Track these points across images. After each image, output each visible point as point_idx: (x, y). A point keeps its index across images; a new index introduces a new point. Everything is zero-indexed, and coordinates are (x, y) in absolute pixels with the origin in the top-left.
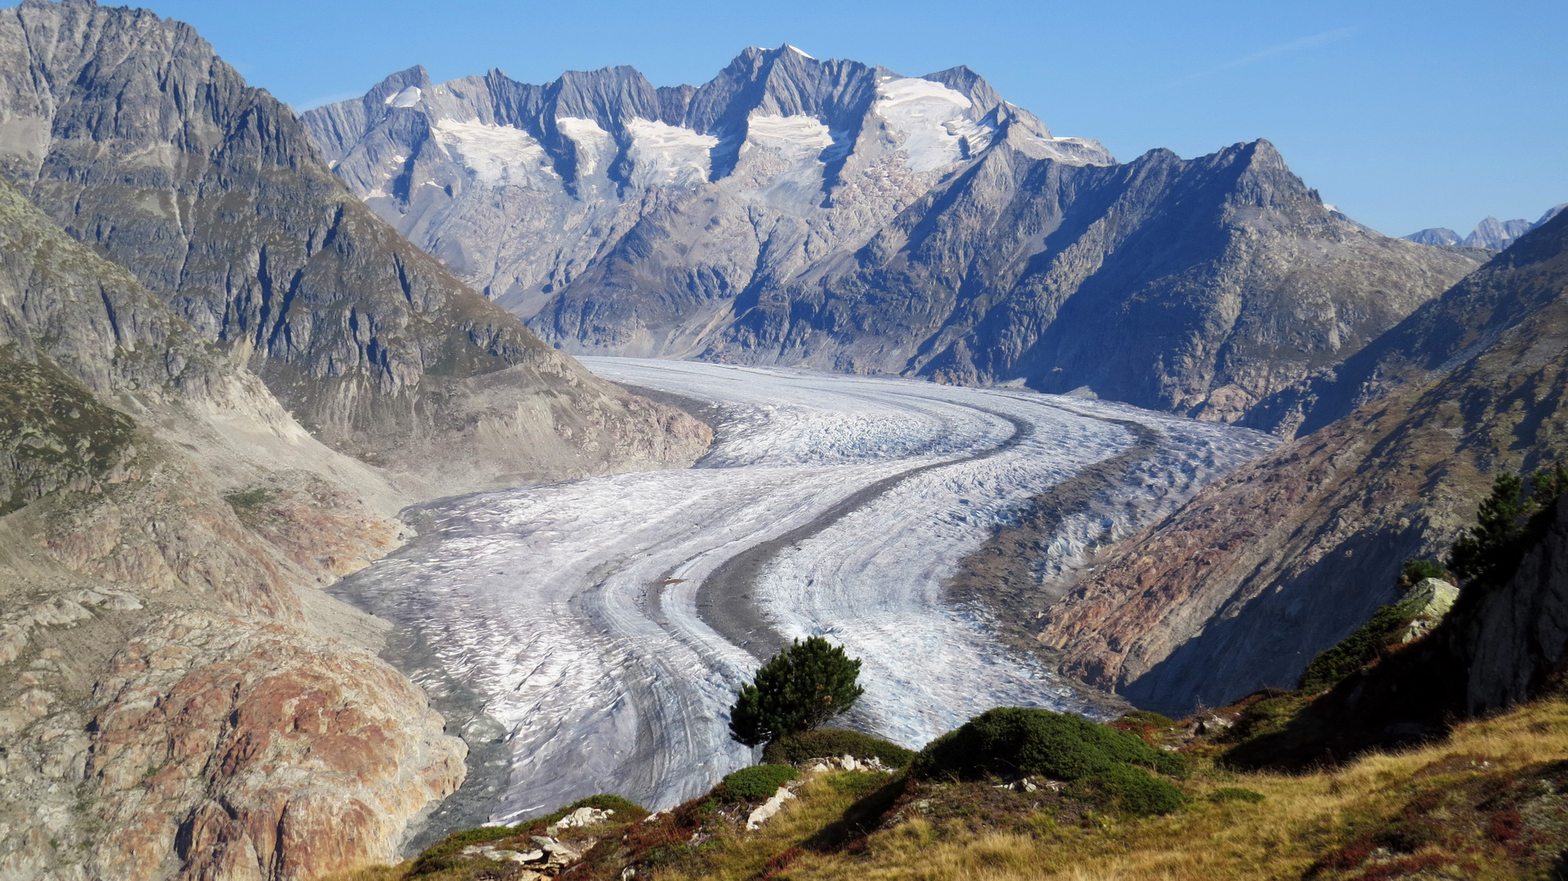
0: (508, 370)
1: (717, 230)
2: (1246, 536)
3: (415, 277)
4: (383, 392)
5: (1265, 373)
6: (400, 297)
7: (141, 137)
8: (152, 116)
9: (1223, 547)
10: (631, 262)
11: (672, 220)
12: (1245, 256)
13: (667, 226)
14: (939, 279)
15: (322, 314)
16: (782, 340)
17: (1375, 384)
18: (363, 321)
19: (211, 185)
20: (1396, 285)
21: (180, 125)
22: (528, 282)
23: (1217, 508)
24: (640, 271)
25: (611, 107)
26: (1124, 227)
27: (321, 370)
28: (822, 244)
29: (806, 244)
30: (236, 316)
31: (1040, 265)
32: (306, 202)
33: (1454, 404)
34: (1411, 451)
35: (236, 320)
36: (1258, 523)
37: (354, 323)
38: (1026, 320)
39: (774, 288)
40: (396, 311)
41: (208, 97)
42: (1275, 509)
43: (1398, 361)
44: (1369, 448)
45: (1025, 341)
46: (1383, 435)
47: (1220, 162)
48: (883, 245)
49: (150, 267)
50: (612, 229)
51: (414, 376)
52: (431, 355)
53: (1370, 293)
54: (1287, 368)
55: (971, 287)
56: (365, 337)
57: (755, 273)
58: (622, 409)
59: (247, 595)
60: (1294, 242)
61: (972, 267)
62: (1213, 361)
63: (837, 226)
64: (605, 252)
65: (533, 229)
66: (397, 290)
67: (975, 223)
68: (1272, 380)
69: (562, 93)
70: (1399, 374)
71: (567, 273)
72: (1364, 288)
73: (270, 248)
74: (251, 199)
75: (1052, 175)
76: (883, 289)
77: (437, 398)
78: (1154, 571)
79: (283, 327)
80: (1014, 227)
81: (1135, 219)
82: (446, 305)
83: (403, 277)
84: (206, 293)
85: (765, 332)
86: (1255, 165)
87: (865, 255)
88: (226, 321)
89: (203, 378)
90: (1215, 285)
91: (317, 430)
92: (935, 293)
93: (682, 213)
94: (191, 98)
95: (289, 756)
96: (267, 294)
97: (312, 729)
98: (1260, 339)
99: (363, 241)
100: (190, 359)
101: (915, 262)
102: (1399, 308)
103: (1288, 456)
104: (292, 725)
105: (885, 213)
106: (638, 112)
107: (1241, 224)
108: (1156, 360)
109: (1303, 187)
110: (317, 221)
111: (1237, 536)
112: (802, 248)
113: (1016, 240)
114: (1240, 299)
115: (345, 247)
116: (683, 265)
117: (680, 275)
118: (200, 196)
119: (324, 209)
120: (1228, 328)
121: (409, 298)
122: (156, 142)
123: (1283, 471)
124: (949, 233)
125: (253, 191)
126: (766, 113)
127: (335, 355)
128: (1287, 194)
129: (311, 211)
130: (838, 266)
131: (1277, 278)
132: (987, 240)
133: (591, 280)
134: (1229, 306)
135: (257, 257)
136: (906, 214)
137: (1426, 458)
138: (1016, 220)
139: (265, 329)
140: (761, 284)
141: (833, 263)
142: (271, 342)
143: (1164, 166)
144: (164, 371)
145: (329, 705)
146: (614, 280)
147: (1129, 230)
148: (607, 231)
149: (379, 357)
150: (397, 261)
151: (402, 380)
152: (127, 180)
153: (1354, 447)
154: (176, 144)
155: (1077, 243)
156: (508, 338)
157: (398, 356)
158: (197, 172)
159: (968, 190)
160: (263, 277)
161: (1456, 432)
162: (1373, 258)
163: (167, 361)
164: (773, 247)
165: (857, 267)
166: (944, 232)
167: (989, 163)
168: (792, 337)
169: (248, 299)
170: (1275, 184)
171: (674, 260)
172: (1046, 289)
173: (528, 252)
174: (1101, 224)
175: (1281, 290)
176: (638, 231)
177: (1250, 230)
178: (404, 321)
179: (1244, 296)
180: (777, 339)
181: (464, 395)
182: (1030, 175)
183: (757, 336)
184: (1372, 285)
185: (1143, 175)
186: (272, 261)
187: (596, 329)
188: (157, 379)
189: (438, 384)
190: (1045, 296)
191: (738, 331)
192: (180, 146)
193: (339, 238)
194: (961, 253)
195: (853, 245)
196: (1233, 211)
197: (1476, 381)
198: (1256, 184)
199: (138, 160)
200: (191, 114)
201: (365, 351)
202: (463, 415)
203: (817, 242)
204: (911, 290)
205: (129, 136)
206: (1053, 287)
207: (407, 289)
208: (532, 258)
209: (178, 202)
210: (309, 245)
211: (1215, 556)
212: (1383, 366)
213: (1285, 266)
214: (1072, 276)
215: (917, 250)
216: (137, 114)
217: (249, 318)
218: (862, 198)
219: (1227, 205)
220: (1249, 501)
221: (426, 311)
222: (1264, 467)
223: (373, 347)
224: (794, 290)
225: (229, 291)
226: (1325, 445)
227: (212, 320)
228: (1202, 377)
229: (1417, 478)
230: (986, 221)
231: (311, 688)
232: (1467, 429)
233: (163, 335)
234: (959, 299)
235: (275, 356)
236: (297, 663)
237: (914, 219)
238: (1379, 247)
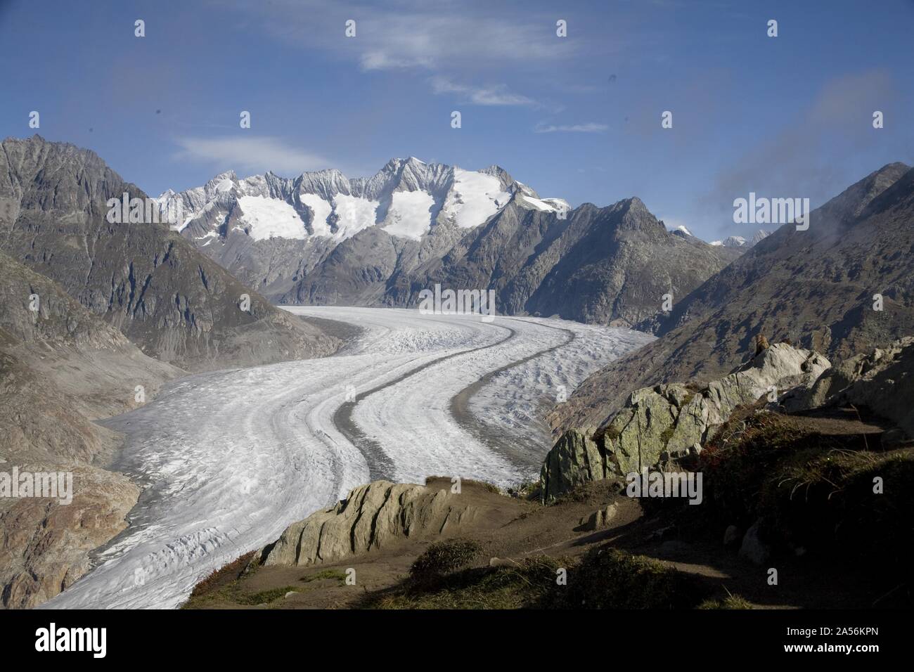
0: (257, 322)
1: (377, 249)
2: (604, 400)
3: (210, 277)
4: (192, 335)
5: (636, 312)
6: (202, 287)
7: (68, 209)
8: (73, 197)
9: (593, 406)
10: (334, 265)
11: (355, 244)
12: (627, 255)
13: (352, 247)
14: (482, 270)
15: (161, 297)
16: (406, 302)
17: (687, 317)
18: (182, 300)
19: (104, 233)
20: (701, 266)
21: (89, 202)
22: (285, 276)
23: (595, 385)
24: (339, 269)
25: (326, 189)
26: (570, 242)
27: (160, 325)
28: (427, 254)
29: (419, 254)
30: (117, 299)
31: (531, 261)
32: (154, 241)
33: (713, 329)
34: (689, 355)
35: (117, 300)
36: (612, 393)
37: (177, 301)
38: (522, 289)
39: (403, 276)
40: (200, 295)
41: (104, 188)
42: (621, 386)
43: (699, 305)
44: (671, 352)
45: (522, 299)
46: (679, 346)
47: (616, 209)
48: (455, 254)
49: (72, 275)
50: (327, 249)
51: (208, 327)
52: (217, 316)
53: (689, 271)
54: (648, 310)
55: (497, 273)
56: (183, 307)
57: (395, 269)
58: (315, 340)
59: (72, 451)
60: (651, 247)
61: (497, 264)
62: (611, 307)
63: (435, 245)
64: (324, 259)
65: (288, 250)
66: (200, 284)
67: (499, 242)
68: (640, 316)
69: (303, 183)
70: (699, 312)
71: (304, 271)
72: (686, 268)
73: (134, 264)
74: (125, 240)
75: (536, 217)
76: (455, 275)
77: (220, 338)
78: (559, 419)
79: (141, 303)
80: (518, 243)
81: (575, 238)
82: (226, 291)
83: (203, 278)
84: (101, 287)
85: (398, 298)
86: (631, 210)
87: (446, 259)
88: (111, 301)
89: (87, 332)
90: (612, 269)
91: (158, 355)
92: (480, 276)
93: (359, 241)
94: (94, 189)
95: (74, 542)
96: (133, 287)
97: (90, 526)
98: (634, 295)
99: (182, 259)
100: (80, 323)
101: (470, 262)
102: (703, 277)
103: (633, 357)
104: (79, 525)
105: (458, 238)
106: (340, 192)
107: (625, 239)
108: (583, 307)
109: (656, 220)
110: (159, 250)
111: (601, 401)
112: (417, 256)
113: (519, 250)
114: (624, 276)
115: (173, 263)
116: (360, 265)
117: (358, 272)
118: (99, 238)
119: (163, 244)
120: (618, 290)
121: (206, 287)
122: (76, 211)
123: (628, 366)
124: (486, 247)
125: (126, 235)
126: (402, 190)
127: (167, 317)
128: (648, 224)
129: (157, 244)
130: (434, 264)
131: (643, 265)
132: (505, 250)
133: (315, 275)
134: (619, 280)
135: (128, 268)
136: (466, 239)
137: (696, 358)
138: (519, 240)
139: (132, 305)
140: (398, 274)
141: (432, 263)
142: (135, 311)
143: (589, 211)
144: (65, 329)
145: (103, 511)
146: (325, 274)
147: (572, 244)
148: (324, 250)
149: (190, 317)
150: (201, 269)
151: (202, 329)
152: (60, 230)
153: (664, 352)
154: (87, 212)
155: (547, 250)
156: (257, 306)
157: (200, 317)
158: (97, 226)
159: (496, 226)
160: (131, 278)
161: (713, 344)
162: (691, 253)
163: (67, 324)
164: (403, 256)
165: (443, 265)
166: (484, 247)
167: (506, 213)
168: (411, 300)
169: (123, 290)
170: (641, 218)
171: (356, 264)
172: (532, 273)
173: (286, 261)
174: (559, 241)
175: (644, 271)
176: (338, 250)
177: (629, 242)
178: (204, 299)
179: (626, 274)
180: (404, 301)
181: (234, 336)
182: (526, 218)
183: (395, 300)
184: (690, 267)
185: (579, 216)
186: (136, 270)
187: (317, 298)
188: (61, 333)
189: (221, 330)
190: (531, 277)
191: (385, 298)
192: (89, 213)
193: (170, 258)
194: (492, 257)
195: (441, 254)
196: (621, 233)
197: (724, 317)
198: (632, 219)
199: (66, 220)
200: (94, 196)
201: (183, 315)
202: (233, 345)
203: (425, 253)
204: (468, 276)
205: (62, 208)
206: (535, 273)
207: (205, 283)
208: (288, 264)
209: (87, 241)
210: (155, 262)
211: (588, 411)
212: (691, 308)
213: (646, 259)
214: (544, 267)
215: (471, 256)
216: (65, 196)
217: (124, 300)
218: (446, 231)
219: (618, 230)
220: (610, 381)
221: (215, 294)
222: (621, 363)
223: (187, 313)
224: (413, 277)
225: (113, 286)
226: (651, 351)
227: (105, 301)
228: (606, 315)
229: (690, 369)
230: (504, 240)
231: (93, 503)
232: (717, 343)
233: (66, 311)
234: (492, 280)
235: (137, 318)
236: (87, 490)
237: (470, 241)
238: (694, 248)
